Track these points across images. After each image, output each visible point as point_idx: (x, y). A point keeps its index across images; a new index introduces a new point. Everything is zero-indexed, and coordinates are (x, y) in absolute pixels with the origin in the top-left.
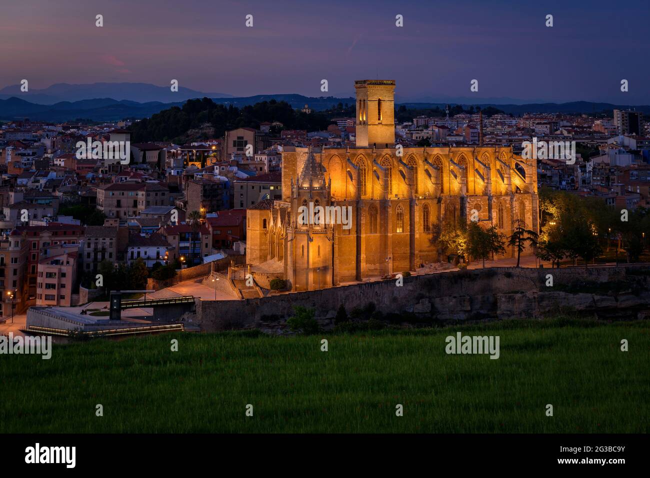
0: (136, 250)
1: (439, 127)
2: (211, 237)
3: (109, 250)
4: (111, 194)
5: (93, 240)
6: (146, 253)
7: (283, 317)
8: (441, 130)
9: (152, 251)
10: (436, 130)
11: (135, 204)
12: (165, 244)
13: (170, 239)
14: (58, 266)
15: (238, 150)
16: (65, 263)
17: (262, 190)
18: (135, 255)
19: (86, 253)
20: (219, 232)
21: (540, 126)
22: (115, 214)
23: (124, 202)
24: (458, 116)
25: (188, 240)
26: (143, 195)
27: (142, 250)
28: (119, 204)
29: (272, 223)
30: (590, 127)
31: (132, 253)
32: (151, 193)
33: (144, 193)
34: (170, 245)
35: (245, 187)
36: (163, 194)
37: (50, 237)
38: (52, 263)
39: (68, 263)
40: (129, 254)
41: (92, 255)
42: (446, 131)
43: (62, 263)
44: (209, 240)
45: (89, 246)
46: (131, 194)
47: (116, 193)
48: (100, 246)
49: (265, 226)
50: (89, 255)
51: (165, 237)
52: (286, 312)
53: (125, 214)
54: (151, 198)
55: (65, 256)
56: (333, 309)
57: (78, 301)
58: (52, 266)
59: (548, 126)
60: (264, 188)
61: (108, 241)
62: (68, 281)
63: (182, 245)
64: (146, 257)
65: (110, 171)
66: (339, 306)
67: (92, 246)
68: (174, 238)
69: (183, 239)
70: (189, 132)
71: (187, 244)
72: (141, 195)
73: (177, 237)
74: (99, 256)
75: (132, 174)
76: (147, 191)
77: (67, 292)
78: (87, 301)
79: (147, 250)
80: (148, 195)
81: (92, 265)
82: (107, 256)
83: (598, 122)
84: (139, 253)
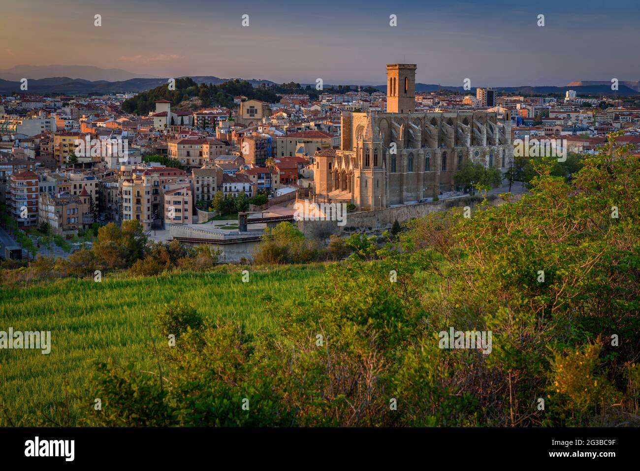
0: (228, 185)
1: (363, 101)
2: (278, 176)
3: (212, 185)
4: (182, 147)
5: (200, 178)
6: (235, 188)
7: (358, 228)
8: (365, 103)
9: (239, 186)
10: (362, 103)
11: (201, 154)
12: (248, 181)
13: (251, 178)
14: (182, 197)
15: (251, 116)
16: (185, 194)
17: (298, 144)
18: (228, 189)
19: (196, 188)
20: (284, 173)
21: (426, 100)
22: (186, 162)
23: (192, 153)
24: (349, 93)
25: (263, 178)
26: (207, 148)
27: (233, 185)
28: (188, 154)
29: (336, 166)
30: (461, 101)
31: (226, 188)
32: (213, 146)
33: (208, 146)
34: (251, 182)
35: (285, 142)
36: (221, 147)
37: (158, 177)
38: (175, 194)
39: (187, 194)
40: (224, 188)
41: (200, 189)
42: (368, 103)
43: (183, 195)
44: (278, 179)
45: (198, 182)
46: (198, 147)
47: (187, 146)
48: (206, 183)
49: (330, 168)
50: (198, 189)
51: (247, 176)
52: (360, 225)
53: (193, 161)
54: (213, 150)
55: (185, 189)
56: (390, 222)
57: (197, 220)
58: (176, 196)
59: (432, 100)
60: (299, 142)
61: (211, 179)
62: (189, 207)
63: (259, 182)
64: (236, 190)
65: (172, 130)
66: (394, 221)
67: (200, 183)
68: (254, 177)
69: (260, 178)
70: (182, 103)
71: (263, 181)
72: (206, 148)
73: (256, 176)
74: (206, 190)
75: (190, 133)
76: (210, 144)
77: (189, 214)
78: (207, 220)
79: (236, 185)
80: (211, 148)
81: (200, 196)
82: (211, 189)
83: (467, 97)
84: (230, 187)
